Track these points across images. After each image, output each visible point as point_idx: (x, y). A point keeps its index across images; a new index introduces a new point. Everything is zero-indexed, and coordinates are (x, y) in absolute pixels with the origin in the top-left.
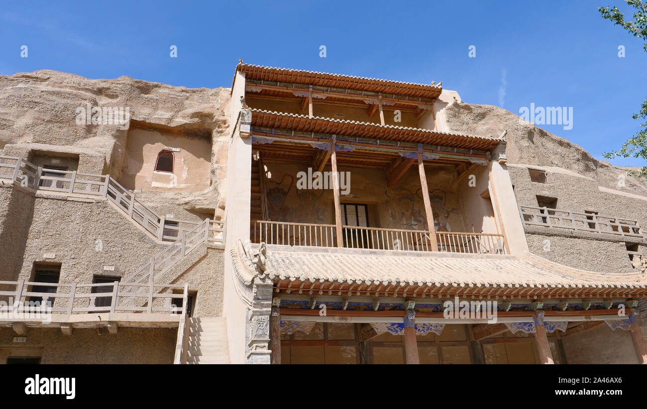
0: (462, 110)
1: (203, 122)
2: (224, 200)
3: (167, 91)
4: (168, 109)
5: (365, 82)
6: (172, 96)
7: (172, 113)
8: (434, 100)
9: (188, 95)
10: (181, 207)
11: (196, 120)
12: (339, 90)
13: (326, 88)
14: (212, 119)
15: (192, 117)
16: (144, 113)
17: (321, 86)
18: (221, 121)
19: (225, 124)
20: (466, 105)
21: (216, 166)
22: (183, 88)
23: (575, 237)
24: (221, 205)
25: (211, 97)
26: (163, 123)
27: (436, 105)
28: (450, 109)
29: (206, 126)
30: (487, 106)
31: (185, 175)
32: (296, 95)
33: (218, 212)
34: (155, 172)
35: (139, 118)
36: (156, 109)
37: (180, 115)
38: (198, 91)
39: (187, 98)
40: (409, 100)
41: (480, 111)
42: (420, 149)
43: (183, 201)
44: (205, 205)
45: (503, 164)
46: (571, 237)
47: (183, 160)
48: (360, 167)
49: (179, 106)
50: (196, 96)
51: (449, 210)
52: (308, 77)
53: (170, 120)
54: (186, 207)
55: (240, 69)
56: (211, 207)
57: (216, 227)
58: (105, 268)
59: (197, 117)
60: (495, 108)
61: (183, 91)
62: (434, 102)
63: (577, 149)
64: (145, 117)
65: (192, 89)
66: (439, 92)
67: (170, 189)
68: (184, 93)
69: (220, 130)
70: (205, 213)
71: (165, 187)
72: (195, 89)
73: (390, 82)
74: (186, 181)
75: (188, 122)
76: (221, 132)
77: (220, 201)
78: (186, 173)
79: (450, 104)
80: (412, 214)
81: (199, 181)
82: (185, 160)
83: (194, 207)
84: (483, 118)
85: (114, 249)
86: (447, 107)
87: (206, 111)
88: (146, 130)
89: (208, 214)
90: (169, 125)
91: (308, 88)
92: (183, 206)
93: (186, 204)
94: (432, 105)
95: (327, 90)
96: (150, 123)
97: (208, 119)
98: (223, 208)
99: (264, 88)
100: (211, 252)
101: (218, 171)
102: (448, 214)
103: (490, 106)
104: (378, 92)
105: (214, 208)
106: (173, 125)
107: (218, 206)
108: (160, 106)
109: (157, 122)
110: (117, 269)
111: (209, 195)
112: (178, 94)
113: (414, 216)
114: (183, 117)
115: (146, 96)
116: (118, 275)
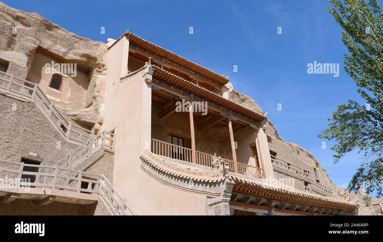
0: (235, 95)
1: (88, 62)
2: (102, 119)
3: (63, 33)
4: (63, 46)
5: (193, 65)
6: (67, 38)
7: (66, 50)
8: (222, 85)
9: (77, 40)
10: (70, 118)
11: (84, 59)
12: (177, 65)
13: (171, 63)
14: (96, 61)
15: (81, 56)
16: (47, 44)
17: (168, 60)
18: (101, 64)
19: (103, 67)
20: (237, 92)
21: (97, 94)
22: (75, 35)
23: (288, 175)
24: (100, 122)
25: (94, 47)
26: (61, 55)
27: (223, 88)
28: (231, 93)
29: (90, 65)
30: (246, 96)
31: (69, 95)
32: (155, 62)
33: (97, 126)
34: (49, 88)
35: (45, 46)
36: (55, 43)
37: (72, 52)
38: (84, 39)
39: (76, 42)
40: (211, 82)
41: (242, 97)
42: (231, 113)
43: (72, 113)
44: (88, 119)
45: (264, 130)
46: (287, 175)
47: (69, 84)
48: (184, 115)
49: (71, 47)
50: (82, 43)
51: (228, 150)
52: (164, 53)
53: (65, 54)
54: (74, 118)
55: (127, 35)
56: (92, 121)
57: (92, 136)
58: (31, 154)
59: (86, 57)
60: (249, 97)
61: (74, 36)
62: (222, 86)
63: (275, 128)
64: (48, 47)
65: (80, 37)
66: (227, 81)
67: (59, 102)
68: (74, 38)
69: (100, 70)
70: (85, 125)
71: (55, 100)
72: (82, 37)
73: (206, 69)
74: (70, 99)
75: (78, 59)
76: (100, 72)
77: (100, 119)
78: (70, 94)
79: (231, 90)
80: (211, 149)
81: (78, 101)
82: (70, 85)
83: (80, 119)
84: (243, 102)
85: (37, 140)
86: (229, 91)
87: (93, 55)
88: (46, 56)
89: (89, 126)
90: (64, 57)
91: (162, 59)
92: (71, 117)
93: (74, 116)
94: (221, 88)
95: (171, 64)
96: (51, 52)
97: (93, 60)
98: (101, 124)
99: (137, 52)
100: (107, 154)
101: (99, 98)
102: (228, 153)
103: (247, 96)
104: (197, 73)
105: (94, 122)
106: (67, 58)
107: (97, 121)
108: (58, 42)
109: (57, 53)
110: (38, 156)
111: (92, 113)
112: (71, 38)
113: (211, 151)
114: (75, 55)
115: (50, 32)
116: (39, 160)
